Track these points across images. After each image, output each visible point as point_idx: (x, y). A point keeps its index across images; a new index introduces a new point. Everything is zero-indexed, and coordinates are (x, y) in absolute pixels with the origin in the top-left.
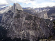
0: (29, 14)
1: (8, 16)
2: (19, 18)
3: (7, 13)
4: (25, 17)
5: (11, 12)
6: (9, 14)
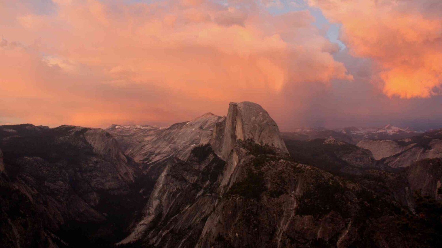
0: (326, 175)
1: (192, 179)
2: (259, 199)
3: (182, 163)
4: (298, 192)
5: (211, 157)
6: (198, 166)
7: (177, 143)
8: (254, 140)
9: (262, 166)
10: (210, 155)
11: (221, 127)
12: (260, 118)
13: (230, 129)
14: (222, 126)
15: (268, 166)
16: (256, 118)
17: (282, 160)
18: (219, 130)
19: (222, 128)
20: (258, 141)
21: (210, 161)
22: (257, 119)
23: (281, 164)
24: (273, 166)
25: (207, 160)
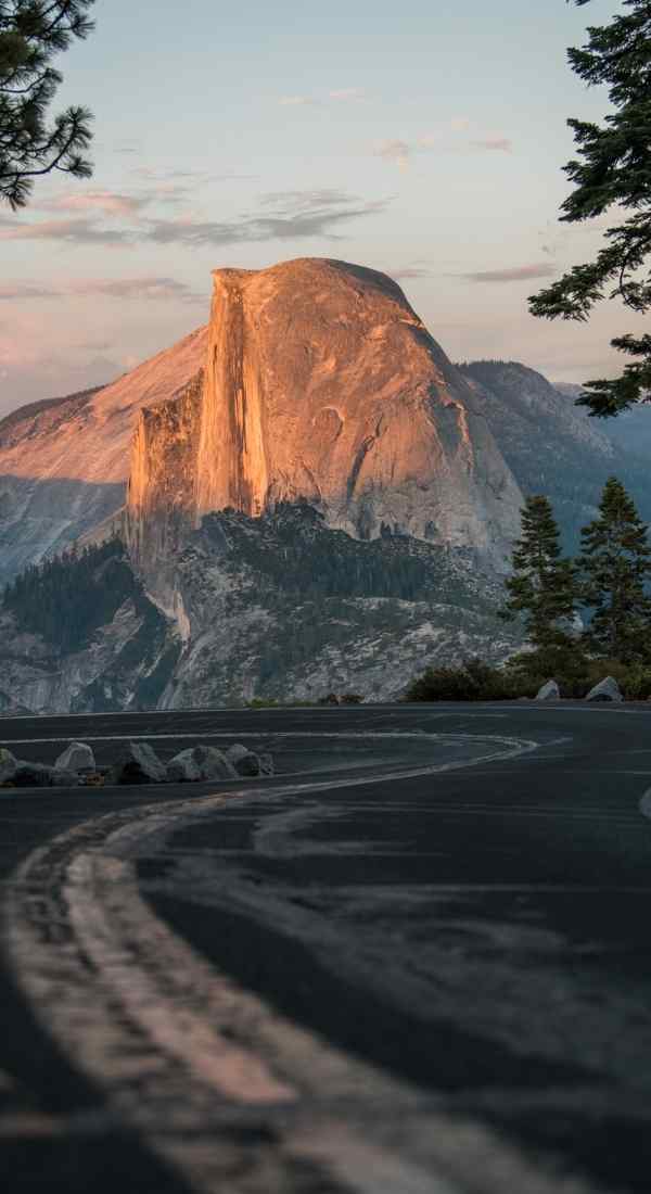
5: (123, 626)
6: (42, 688)
7: (24, 538)
8: (320, 511)
9: (302, 674)
10: (120, 611)
11: (176, 428)
12: (366, 364)
13: (220, 443)
14: (182, 428)
15: (332, 672)
16: (339, 367)
17: (426, 629)
18: (166, 454)
19: (182, 436)
20: (343, 511)
21: (118, 649)
22: (345, 373)
23: (409, 654)
24: (358, 670)
25: (95, 647)
